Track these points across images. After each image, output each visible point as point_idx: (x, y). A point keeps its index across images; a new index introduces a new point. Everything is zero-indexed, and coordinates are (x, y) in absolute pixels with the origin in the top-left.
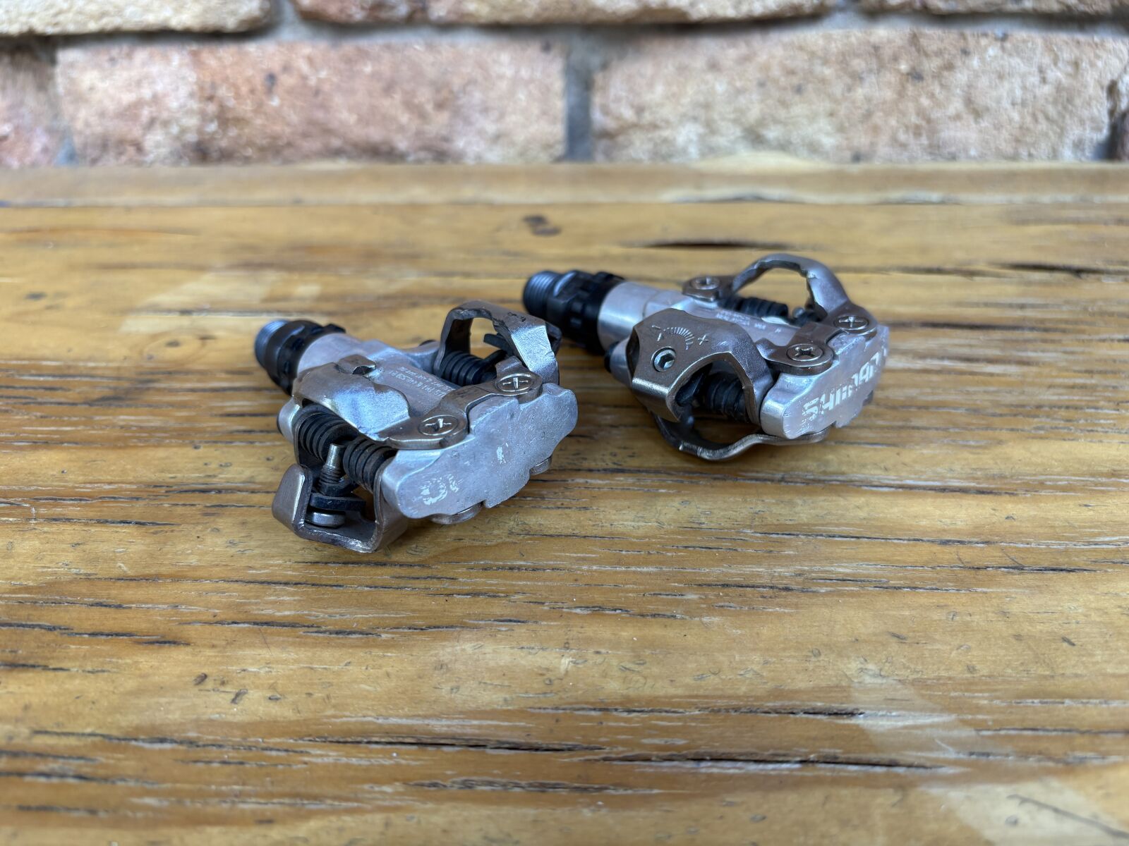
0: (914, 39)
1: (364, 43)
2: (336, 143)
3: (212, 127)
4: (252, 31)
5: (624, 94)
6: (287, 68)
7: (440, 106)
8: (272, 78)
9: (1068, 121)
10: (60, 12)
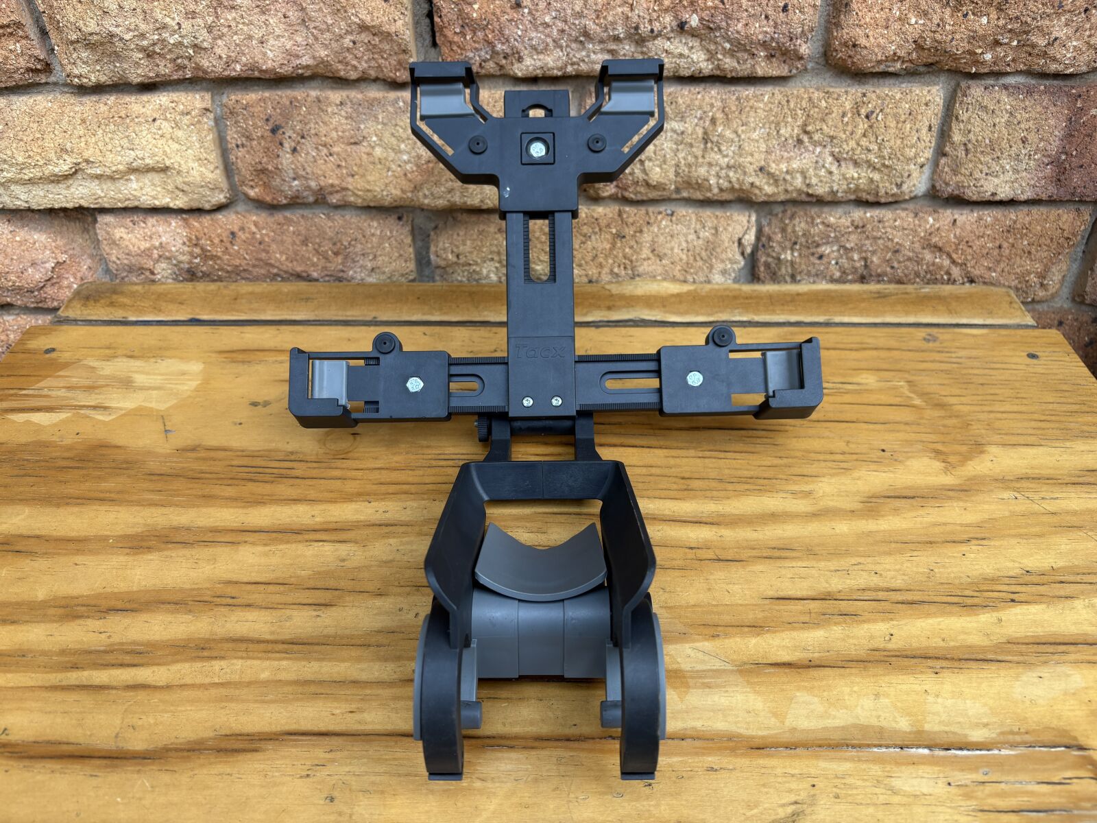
0: (620, 214)
1: (288, 214)
2: (275, 271)
3: (197, 261)
4: (220, 208)
5: (447, 245)
6: (242, 229)
7: (336, 254)
8: (233, 234)
9: (714, 260)
10: (100, 197)
